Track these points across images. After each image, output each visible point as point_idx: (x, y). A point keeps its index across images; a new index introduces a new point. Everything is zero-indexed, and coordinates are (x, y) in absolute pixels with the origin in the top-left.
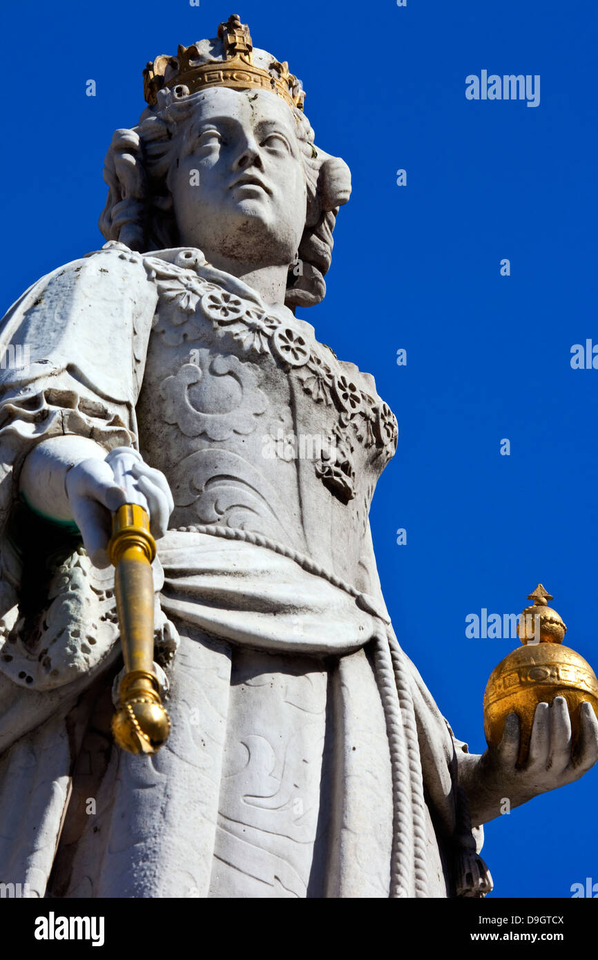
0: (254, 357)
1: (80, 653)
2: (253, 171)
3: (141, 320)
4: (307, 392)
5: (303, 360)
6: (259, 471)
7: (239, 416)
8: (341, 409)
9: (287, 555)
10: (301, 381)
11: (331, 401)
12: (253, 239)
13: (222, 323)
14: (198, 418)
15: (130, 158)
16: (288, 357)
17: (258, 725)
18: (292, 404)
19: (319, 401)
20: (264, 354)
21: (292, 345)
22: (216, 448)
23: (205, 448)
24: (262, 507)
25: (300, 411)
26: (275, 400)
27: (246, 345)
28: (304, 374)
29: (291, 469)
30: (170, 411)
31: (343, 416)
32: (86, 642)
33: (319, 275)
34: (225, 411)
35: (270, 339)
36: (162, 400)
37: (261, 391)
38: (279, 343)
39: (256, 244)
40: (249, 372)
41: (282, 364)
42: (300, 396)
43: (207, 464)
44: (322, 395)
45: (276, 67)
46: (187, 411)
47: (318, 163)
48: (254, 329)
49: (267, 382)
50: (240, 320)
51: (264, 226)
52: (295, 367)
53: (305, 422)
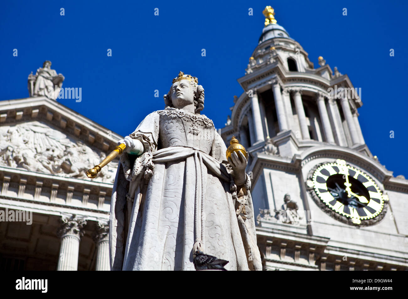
0: (175, 118)
1: (135, 172)
2: (179, 91)
3: (157, 120)
4: (185, 120)
5: (183, 115)
6: (178, 135)
7: (174, 128)
8: (193, 121)
9: (181, 146)
10: (183, 119)
11: (190, 120)
12: (181, 102)
13: (169, 115)
14: (167, 131)
15: (165, 99)
16: (181, 116)
17: (170, 173)
18: (183, 123)
19: (188, 121)
20: (176, 117)
21: (181, 114)
22: (171, 134)
23: (169, 135)
24: (179, 141)
25: (184, 123)
26: (179, 124)
27: (173, 117)
28: (184, 118)
29: (184, 133)
30: (164, 132)
31: (193, 122)
32: (136, 170)
33: (202, 104)
34: (171, 128)
35: (177, 114)
36: (162, 131)
37: (177, 123)
38: (178, 114)
39: (182, 102)
40: (174, 121)
41: (180, 117)
42: (184, 121)
43: (170, 137)
44: (188, 120)
45: (188, 76)
46: (166, 131)
47: (196, 87)
48: (174, 114)
49: (178, 121)
50: (172, 113)
51: (182, 99)
52: (182, 117)
53: (185, 125)
